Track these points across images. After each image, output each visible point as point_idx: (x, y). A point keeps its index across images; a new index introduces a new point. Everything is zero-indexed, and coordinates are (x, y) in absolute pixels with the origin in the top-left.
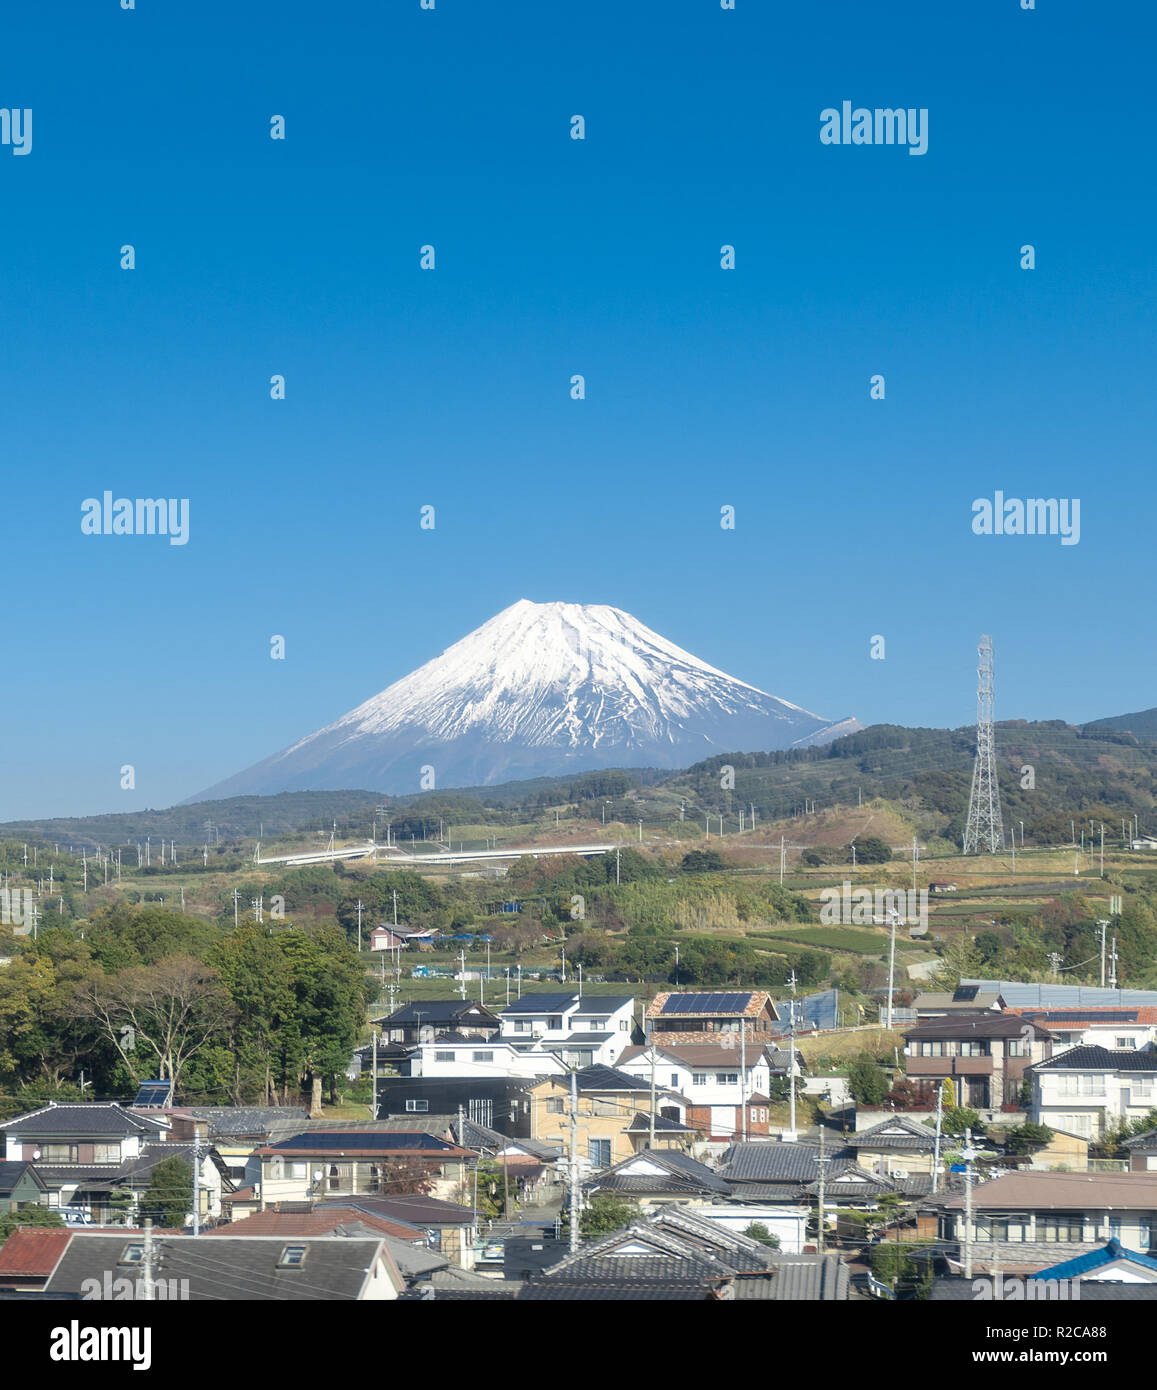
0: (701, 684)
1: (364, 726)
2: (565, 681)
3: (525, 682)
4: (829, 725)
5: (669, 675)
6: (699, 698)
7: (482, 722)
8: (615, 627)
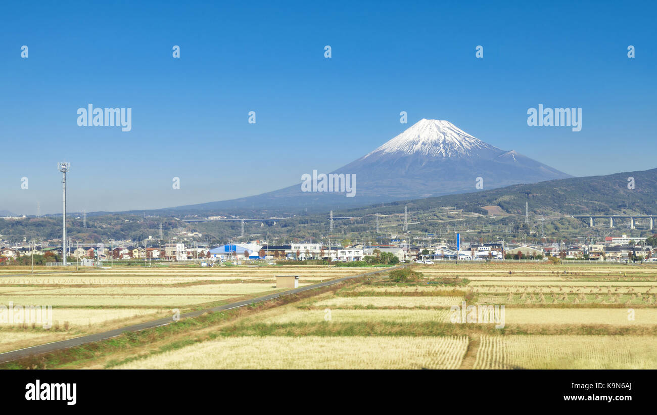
0: (472, 141)
1: (386, 151)
2: (438, 140)
3: (428, 140)
4: (509, 152)
5: (465, 139)
6: (472, 144)
7: (418, 150)
8: (448, 126)
